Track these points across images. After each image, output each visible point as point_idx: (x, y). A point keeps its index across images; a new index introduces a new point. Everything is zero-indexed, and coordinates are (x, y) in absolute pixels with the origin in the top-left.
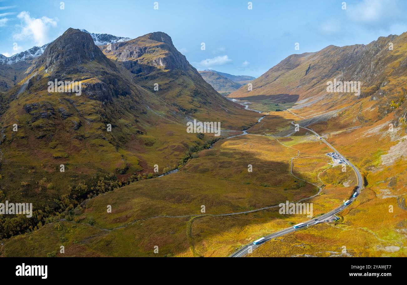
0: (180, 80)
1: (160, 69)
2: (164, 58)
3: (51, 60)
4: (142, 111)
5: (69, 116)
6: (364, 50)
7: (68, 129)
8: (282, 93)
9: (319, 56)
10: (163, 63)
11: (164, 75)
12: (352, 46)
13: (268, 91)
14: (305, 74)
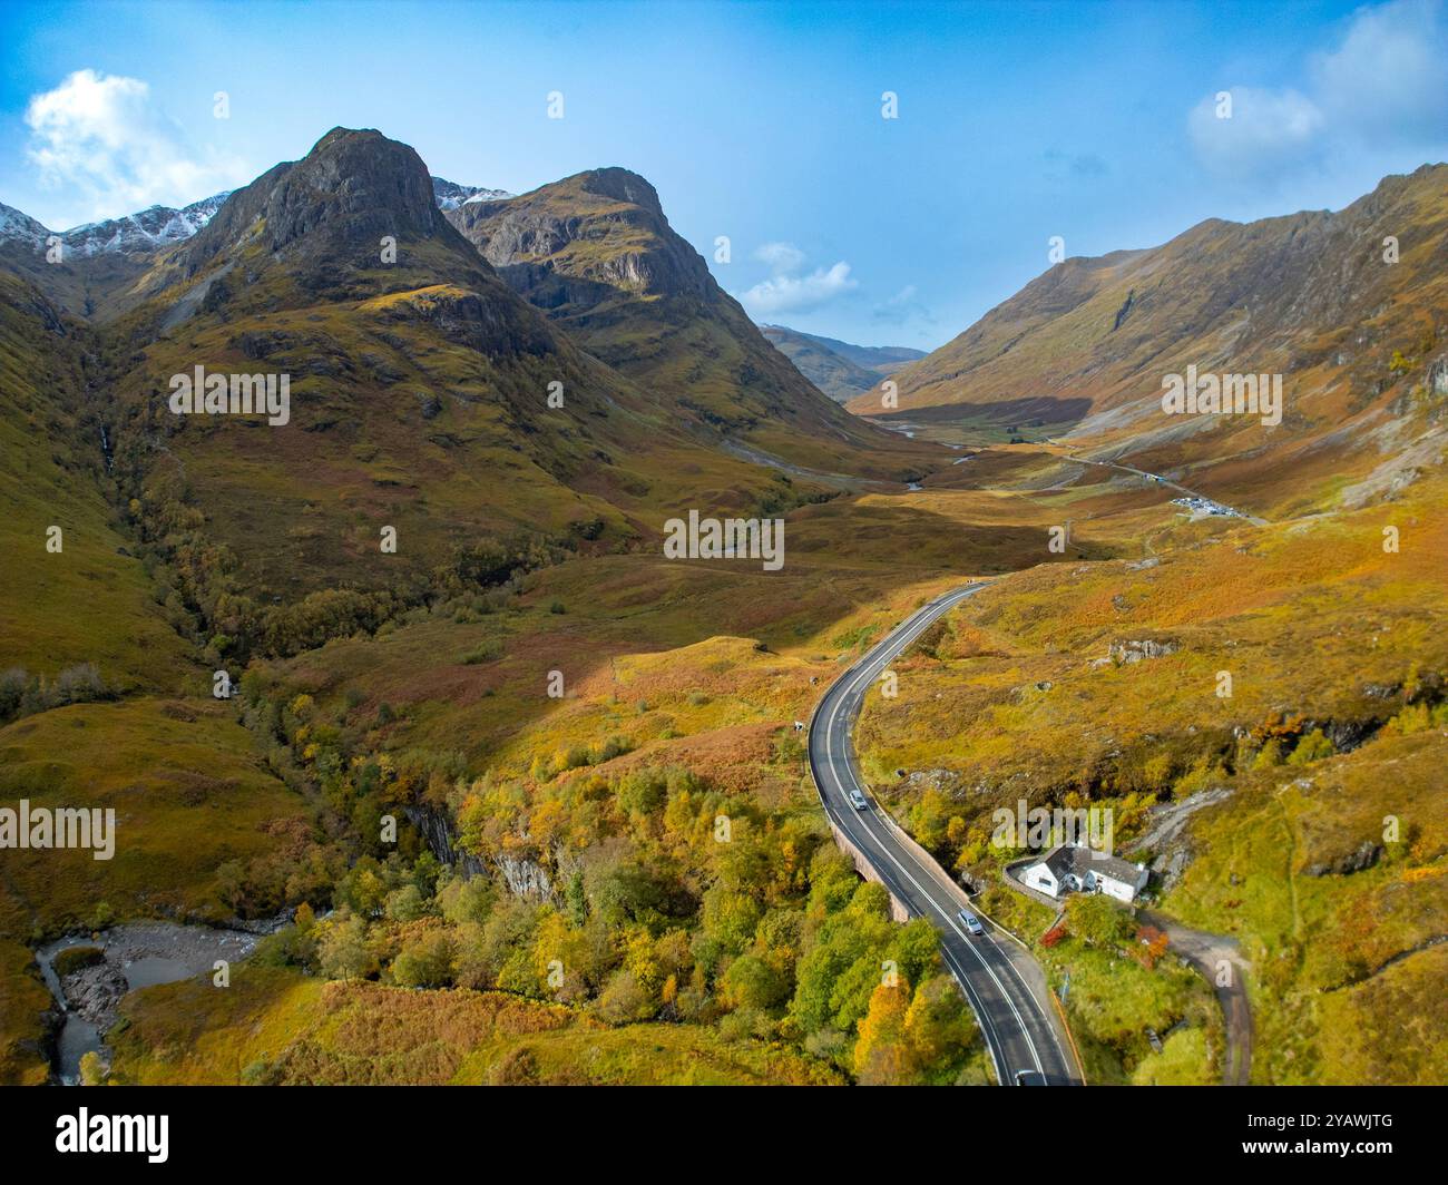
0: (696, 332)
1: (629, 294)
2: (643, 255)
3: (295, 223)
4: (594, 408)
5: (400, 378)
6: (1327, 230)
7: (402, 414)
8: (1032, 394)
9: (1164, 260)
10: (639, 271)
11: (643, 311)
12: (1285, 219)
13: (982, 387)
14: (1113, 325)
